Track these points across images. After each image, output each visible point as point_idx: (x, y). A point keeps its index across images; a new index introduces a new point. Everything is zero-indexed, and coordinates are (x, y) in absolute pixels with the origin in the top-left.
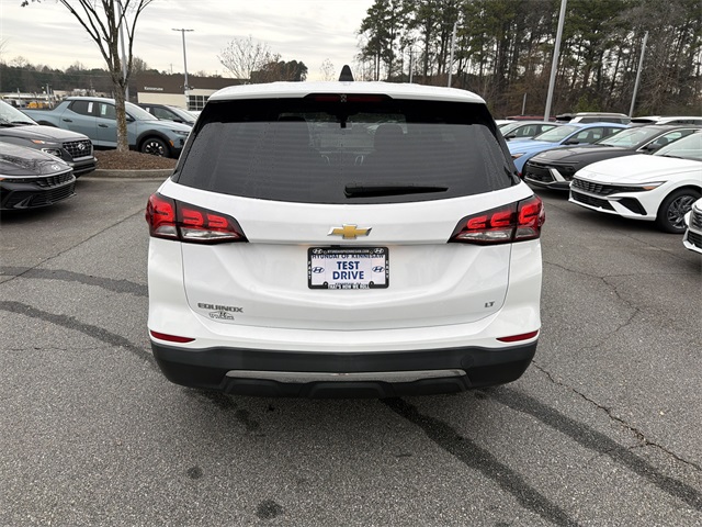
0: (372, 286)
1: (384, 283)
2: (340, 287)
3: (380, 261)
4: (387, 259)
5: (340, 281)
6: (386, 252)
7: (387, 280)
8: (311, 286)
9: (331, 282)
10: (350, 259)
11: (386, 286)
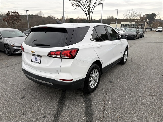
0: (38, 63)
1: (40, 62)
2: (34, 62)
3: (40, 58)
4: (41, 58)
5: (35, 61)
6: (41, 57)
7: (41, 62)
8: (32, 61)
9: (34, 61)
10: (36, 57)
11: (40, 63)
